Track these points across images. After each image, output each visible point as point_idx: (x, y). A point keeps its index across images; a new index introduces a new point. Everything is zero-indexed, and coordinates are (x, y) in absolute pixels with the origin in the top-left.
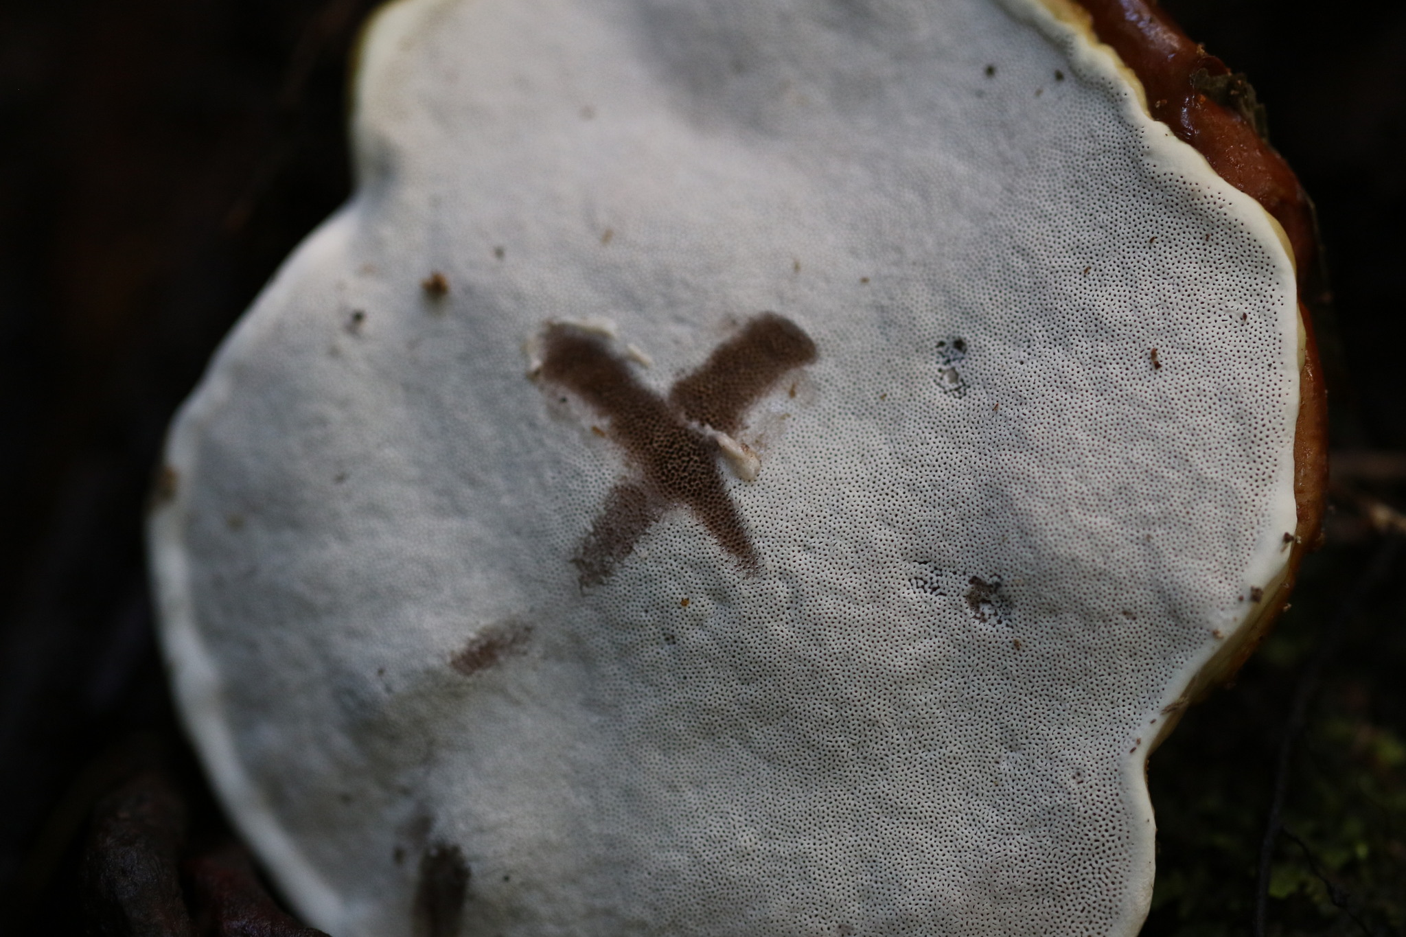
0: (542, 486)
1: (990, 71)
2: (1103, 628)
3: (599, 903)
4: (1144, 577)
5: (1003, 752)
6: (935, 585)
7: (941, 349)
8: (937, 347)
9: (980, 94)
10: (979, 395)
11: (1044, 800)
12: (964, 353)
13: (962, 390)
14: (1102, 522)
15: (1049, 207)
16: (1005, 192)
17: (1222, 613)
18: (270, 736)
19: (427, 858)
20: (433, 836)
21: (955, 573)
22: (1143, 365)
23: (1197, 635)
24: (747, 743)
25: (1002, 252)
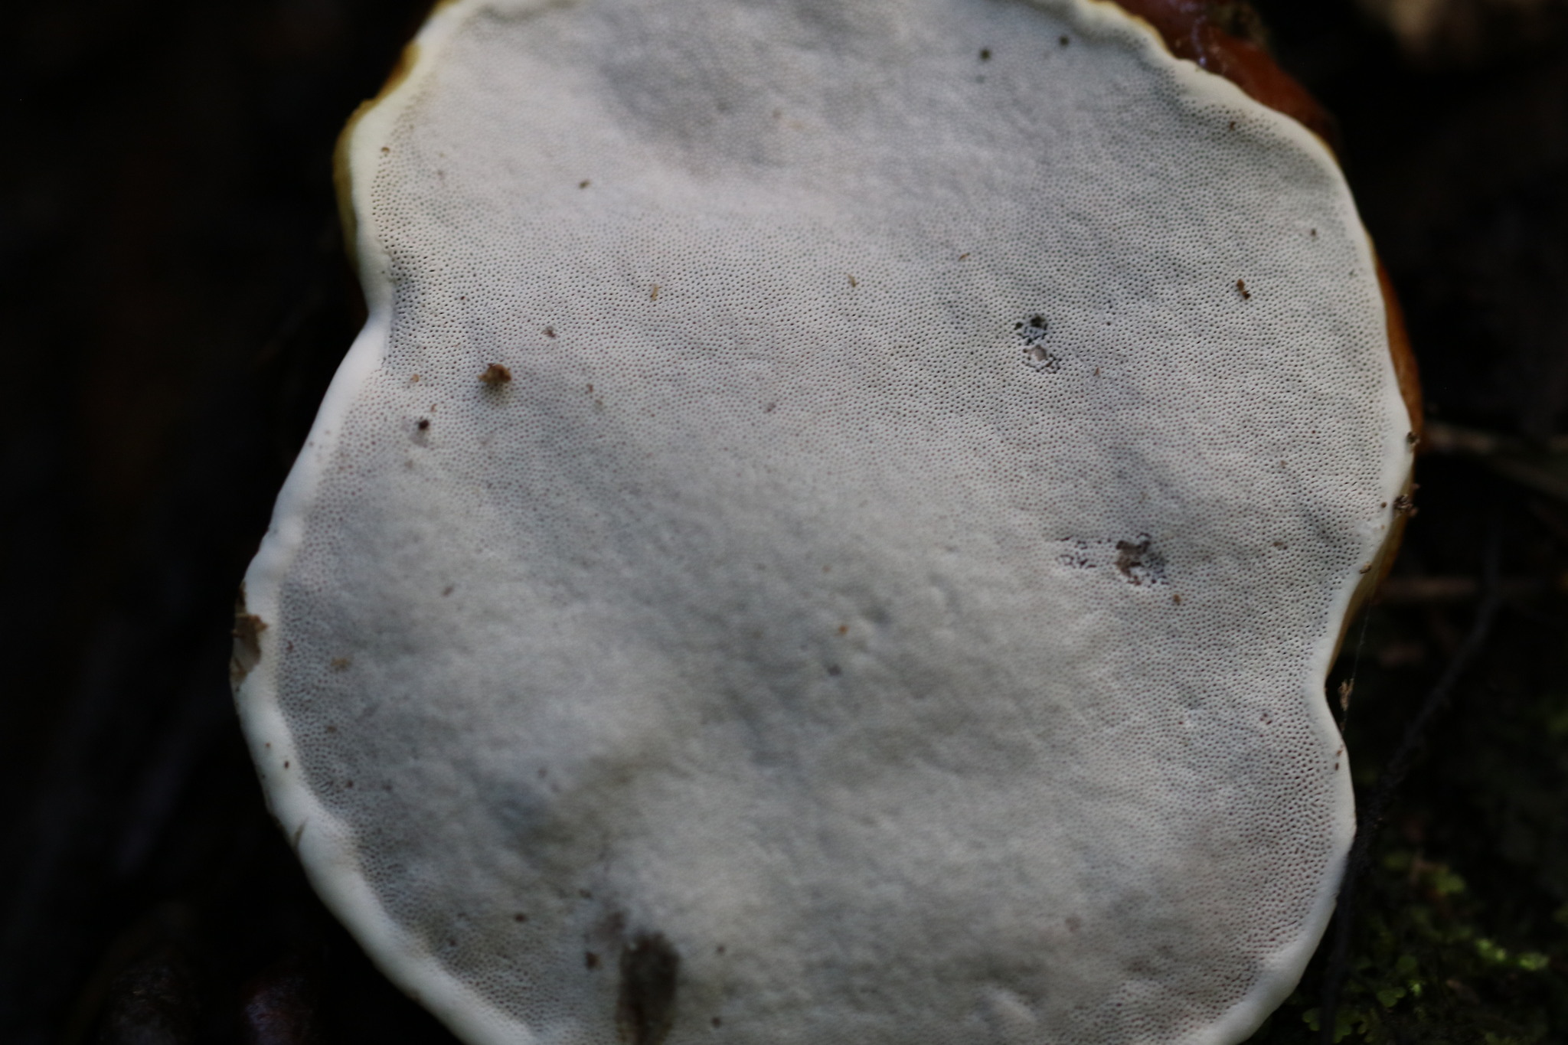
0: (663, 549)
1: (985, 55)
2: (1257, 565)
3: (815, 957)
4: (1287, 503)
5: (1183, 711)
6: (1083, 559)
7: (1020, 330)
8: (1015, 329)
9: (980, 79)
10: (1074, 365)
11: (1239, 748)
12: (1045, 329)
13: (1054, 364)
14: (1234, 457)
15: (1092, 168)
16: (1040, 166)
17: (1369, 523)
18: (425, 874)
19: (627, 953)
20: (630, 930)
21: (1100, 542)
22: (1232, 299)
23: (1349, 551)
24: (931, 758)
25: (1057, 222)
